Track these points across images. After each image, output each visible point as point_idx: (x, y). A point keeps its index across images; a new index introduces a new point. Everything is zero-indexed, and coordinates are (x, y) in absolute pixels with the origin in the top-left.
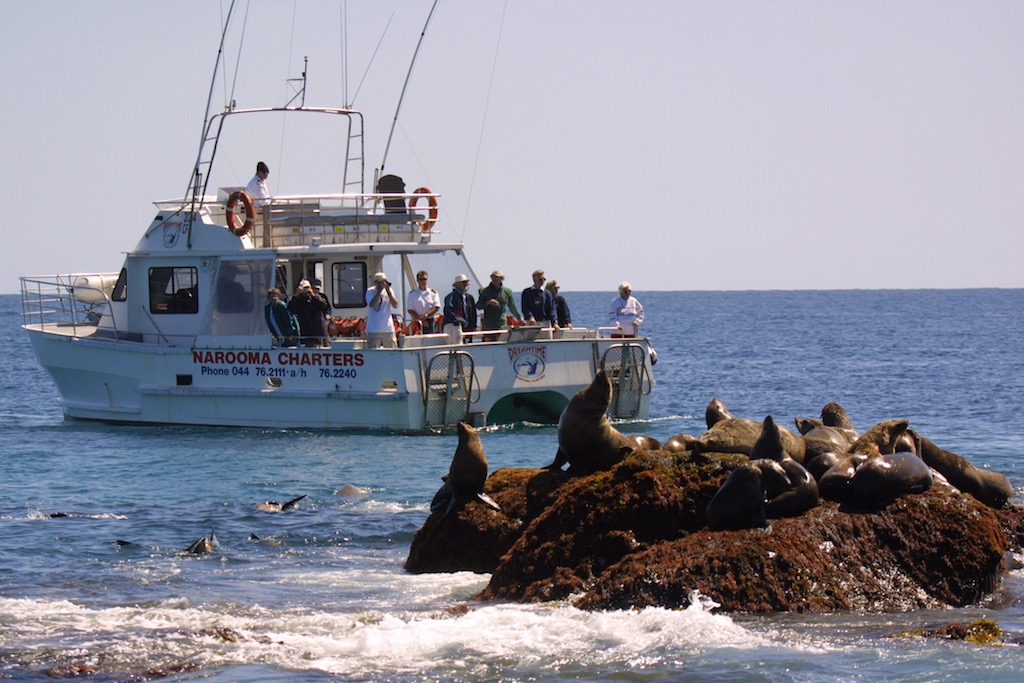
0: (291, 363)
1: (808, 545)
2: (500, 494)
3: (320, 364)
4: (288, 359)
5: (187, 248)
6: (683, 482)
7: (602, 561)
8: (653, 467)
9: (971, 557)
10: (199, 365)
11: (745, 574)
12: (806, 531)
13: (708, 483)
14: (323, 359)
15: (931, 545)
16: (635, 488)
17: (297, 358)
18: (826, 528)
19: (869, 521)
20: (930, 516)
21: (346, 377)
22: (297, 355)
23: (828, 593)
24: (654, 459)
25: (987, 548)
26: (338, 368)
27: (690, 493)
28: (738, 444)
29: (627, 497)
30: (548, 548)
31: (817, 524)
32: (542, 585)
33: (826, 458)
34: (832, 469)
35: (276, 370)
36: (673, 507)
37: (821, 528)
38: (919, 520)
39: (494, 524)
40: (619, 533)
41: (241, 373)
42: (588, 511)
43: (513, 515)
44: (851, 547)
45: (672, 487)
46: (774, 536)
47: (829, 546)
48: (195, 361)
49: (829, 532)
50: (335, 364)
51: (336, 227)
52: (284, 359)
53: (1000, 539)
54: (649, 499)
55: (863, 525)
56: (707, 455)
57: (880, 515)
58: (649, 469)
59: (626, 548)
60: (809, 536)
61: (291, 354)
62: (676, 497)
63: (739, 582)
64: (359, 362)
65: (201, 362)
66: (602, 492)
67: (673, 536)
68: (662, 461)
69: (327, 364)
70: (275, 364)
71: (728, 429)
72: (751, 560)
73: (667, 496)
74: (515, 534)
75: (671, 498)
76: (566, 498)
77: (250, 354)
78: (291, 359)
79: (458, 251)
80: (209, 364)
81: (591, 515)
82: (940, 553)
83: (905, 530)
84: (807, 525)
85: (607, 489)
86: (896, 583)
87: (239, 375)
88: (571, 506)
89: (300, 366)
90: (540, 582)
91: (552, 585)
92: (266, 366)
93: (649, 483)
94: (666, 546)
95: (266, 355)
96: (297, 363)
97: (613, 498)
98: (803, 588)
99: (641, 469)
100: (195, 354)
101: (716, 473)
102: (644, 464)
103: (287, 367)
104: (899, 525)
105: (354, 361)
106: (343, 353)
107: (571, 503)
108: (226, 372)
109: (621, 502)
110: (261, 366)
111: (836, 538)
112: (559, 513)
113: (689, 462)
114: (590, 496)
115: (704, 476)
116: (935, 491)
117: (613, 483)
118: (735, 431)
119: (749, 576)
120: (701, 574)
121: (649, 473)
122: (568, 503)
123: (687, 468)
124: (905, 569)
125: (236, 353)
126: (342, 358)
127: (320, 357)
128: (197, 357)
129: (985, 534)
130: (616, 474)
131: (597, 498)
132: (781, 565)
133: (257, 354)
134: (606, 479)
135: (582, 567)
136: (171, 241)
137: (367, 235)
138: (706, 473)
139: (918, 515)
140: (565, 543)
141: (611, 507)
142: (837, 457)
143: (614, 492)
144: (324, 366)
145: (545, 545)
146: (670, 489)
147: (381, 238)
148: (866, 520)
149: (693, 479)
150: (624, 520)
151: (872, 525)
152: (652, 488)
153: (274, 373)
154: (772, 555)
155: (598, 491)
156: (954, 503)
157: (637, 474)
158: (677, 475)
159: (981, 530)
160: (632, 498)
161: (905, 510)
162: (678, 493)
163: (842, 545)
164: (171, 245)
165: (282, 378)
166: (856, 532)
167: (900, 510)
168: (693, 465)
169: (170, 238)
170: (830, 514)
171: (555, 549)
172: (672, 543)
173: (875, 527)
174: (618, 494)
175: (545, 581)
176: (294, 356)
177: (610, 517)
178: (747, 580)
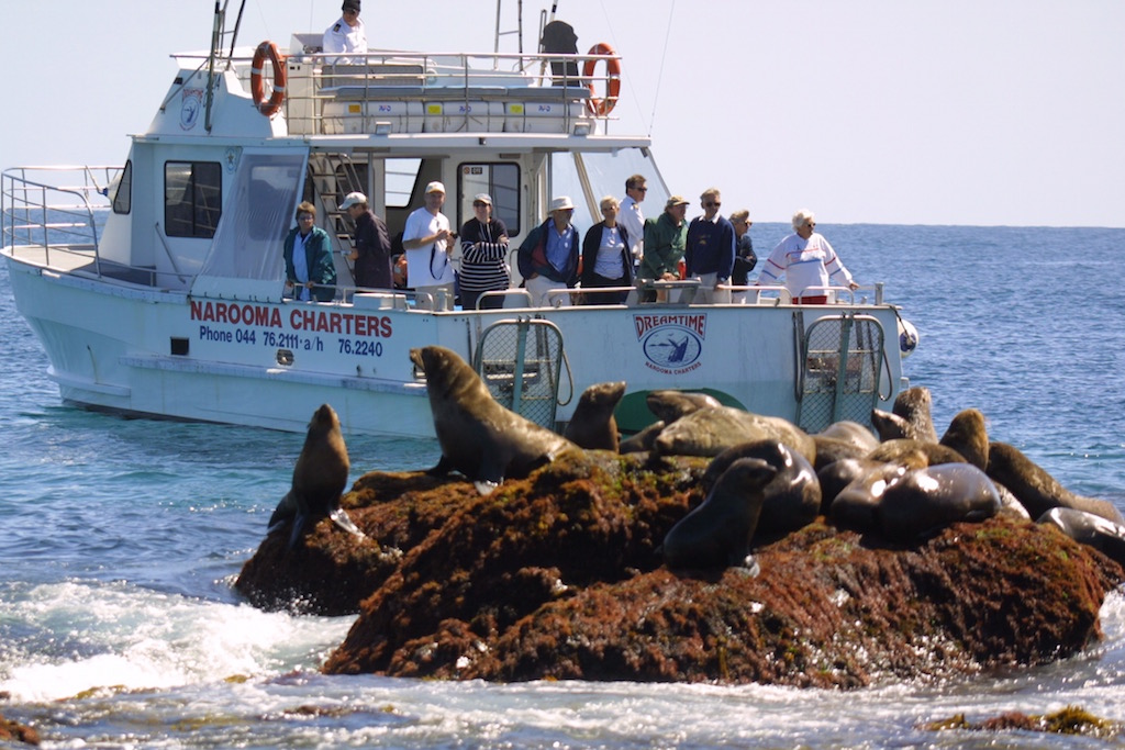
0: (305, 328)
1: (811, 594)
2: (369, 510)
3: (340, 331)
4: (301, 320)
5: (205, 132)
6: (634, 498)
7: (512, 611)
8: (591, 475)
9: (1052, 618)
10: (198, 323)
11: (716, 636)
12: (808, 573)
13: (670, 500)
14: (343, 323)
15: (994, 598)
16: (562, 505)
17: (312, 320)
18: (838, 570)
19: (902, 561)
20: (993, 556)
21: (370, 354)
22: (313, 313)
23: (839, 665)
24: (592, 463)
25: (1074, 604)
26: (362, 338)
27: (643, 515)
28: (716, 445)
29: (550, 518)
30: (432, 592)
31: (826, 564)
32: (418, 646)
33: (843, 467)
34: (853, 484)
35: (287, 337)
36: (617, 535)
37: (830, 569)
38: (975, 561)
39: (357, 555)
40: (536, 571)
41: (246, 339)
42: (492, 537)
43: (386, 541)
44: (875, 600)
45: (617, 505)
46: (762, 580)
47: (842, 597)
48: (193, 318)
49: (842, 575)
50: (358, 332)
51: (429, 106)
52: (298, 320)
53: (1094, 592)
54: (583, 523)
55: (893, 567)
56: (670, 459)
57: (919, 553)
58: (584, 478)
59: (546, 594)
60: (813, 581)
61: (305, 312)
62: (622, 520)
63: (707, 648)
64: (386, 332)
65: (200, 318)
66: (513, 510)
67: (616, 576)
68: (603, 467)
69: (348, 332)
70: (287, 329)
71: (703, 421)
72: (726, 615)
73: (609, 518)
74: (388, 569)
75: (615, 521)
76: (461, 518)
77: (258, 309)
78: (306, 321)
79: (645, 152)
80: (209, 323)
81: (496, 544)
82: (1006, 609)
83: (955, 577)
84: (811, 565)
85: (520, 506)
86: (940, 654)
87: (244, 342)
88: (468, 529)
89: (316, 333)
90: (416, 642)
91: (436, 645)
92: (276, 330)
93: (584, 499)
94: (603, 592)
95: (276, 311)
96: (313, 329)
97: (530, 519)
98: (800, 655)
99: (572, 477)
100: (193, 304)
101: (683, 487)
102: (576, 471)
103: (302, 334)
104: (946, 568)
105: (380, 328)
106: (367, 314)
107: (470, 525)
108: (228, 337)
109: (541, 525)
110: (269, 330)
111: (854, 585)
112: (450, 539)
113: (643, 468)
114: (495, 515)
115: (664, 490)
116: (1002, 519)
117: (530, 497)
118: (713, 426)
119: (722, 639)
120: (654, 634)
121: (583, 484)
122: (464, 525)
123: (641, 478)
124: (954, 633)
125: (241, 307)
126: (366, 322)
127: (340, 321)
128: (195, 311)
129: (1072, 584)
130: (536, 485)
131: (506, 519)
132: (772, 624)
133: (266, 310)
134: (520, 491)
135: (479, 620)
136: (189, 120)
137: (484, 120)
138: (667, 486)
139: (974, 554)
140: (459, 583)
141: (527, 533)
142: (861, 466)
143: (532, 511)
144: (344, 336)
145: (426, 586)
146: (613, 509)
147: (510, 125)
148: (900, 560)
149: (649, 495)
150: (546, 550)
151: (907, 567)
152: (587, 506)
153: (285, 342)
154: (757, 607)
155: (508, 508)
156: (1028, 538)
157: (567, 485)
158: (625, 487)
159: (1067, 578)
160: (557, 520)
161: (955, 547)
162: (625, 514)
163: (862, 594)
164: (189, 125)
165: (293, 351)
166: (883, 577)
167: (947, 547)
168: (648, 475)
169: (188, 114)
170: (846, 549)
171: (442, 592)
172: (612, 587)
173: (911, 570)
174: (537, 514)
175: (424, 639)
176: (309, 316)
177: (524, 547)
178: (719, 644)
